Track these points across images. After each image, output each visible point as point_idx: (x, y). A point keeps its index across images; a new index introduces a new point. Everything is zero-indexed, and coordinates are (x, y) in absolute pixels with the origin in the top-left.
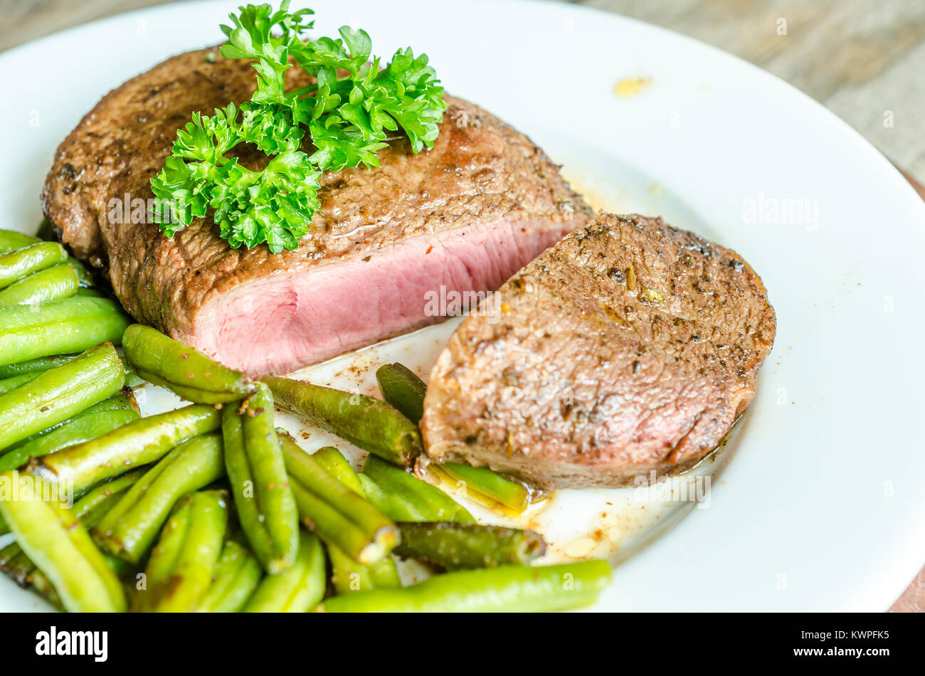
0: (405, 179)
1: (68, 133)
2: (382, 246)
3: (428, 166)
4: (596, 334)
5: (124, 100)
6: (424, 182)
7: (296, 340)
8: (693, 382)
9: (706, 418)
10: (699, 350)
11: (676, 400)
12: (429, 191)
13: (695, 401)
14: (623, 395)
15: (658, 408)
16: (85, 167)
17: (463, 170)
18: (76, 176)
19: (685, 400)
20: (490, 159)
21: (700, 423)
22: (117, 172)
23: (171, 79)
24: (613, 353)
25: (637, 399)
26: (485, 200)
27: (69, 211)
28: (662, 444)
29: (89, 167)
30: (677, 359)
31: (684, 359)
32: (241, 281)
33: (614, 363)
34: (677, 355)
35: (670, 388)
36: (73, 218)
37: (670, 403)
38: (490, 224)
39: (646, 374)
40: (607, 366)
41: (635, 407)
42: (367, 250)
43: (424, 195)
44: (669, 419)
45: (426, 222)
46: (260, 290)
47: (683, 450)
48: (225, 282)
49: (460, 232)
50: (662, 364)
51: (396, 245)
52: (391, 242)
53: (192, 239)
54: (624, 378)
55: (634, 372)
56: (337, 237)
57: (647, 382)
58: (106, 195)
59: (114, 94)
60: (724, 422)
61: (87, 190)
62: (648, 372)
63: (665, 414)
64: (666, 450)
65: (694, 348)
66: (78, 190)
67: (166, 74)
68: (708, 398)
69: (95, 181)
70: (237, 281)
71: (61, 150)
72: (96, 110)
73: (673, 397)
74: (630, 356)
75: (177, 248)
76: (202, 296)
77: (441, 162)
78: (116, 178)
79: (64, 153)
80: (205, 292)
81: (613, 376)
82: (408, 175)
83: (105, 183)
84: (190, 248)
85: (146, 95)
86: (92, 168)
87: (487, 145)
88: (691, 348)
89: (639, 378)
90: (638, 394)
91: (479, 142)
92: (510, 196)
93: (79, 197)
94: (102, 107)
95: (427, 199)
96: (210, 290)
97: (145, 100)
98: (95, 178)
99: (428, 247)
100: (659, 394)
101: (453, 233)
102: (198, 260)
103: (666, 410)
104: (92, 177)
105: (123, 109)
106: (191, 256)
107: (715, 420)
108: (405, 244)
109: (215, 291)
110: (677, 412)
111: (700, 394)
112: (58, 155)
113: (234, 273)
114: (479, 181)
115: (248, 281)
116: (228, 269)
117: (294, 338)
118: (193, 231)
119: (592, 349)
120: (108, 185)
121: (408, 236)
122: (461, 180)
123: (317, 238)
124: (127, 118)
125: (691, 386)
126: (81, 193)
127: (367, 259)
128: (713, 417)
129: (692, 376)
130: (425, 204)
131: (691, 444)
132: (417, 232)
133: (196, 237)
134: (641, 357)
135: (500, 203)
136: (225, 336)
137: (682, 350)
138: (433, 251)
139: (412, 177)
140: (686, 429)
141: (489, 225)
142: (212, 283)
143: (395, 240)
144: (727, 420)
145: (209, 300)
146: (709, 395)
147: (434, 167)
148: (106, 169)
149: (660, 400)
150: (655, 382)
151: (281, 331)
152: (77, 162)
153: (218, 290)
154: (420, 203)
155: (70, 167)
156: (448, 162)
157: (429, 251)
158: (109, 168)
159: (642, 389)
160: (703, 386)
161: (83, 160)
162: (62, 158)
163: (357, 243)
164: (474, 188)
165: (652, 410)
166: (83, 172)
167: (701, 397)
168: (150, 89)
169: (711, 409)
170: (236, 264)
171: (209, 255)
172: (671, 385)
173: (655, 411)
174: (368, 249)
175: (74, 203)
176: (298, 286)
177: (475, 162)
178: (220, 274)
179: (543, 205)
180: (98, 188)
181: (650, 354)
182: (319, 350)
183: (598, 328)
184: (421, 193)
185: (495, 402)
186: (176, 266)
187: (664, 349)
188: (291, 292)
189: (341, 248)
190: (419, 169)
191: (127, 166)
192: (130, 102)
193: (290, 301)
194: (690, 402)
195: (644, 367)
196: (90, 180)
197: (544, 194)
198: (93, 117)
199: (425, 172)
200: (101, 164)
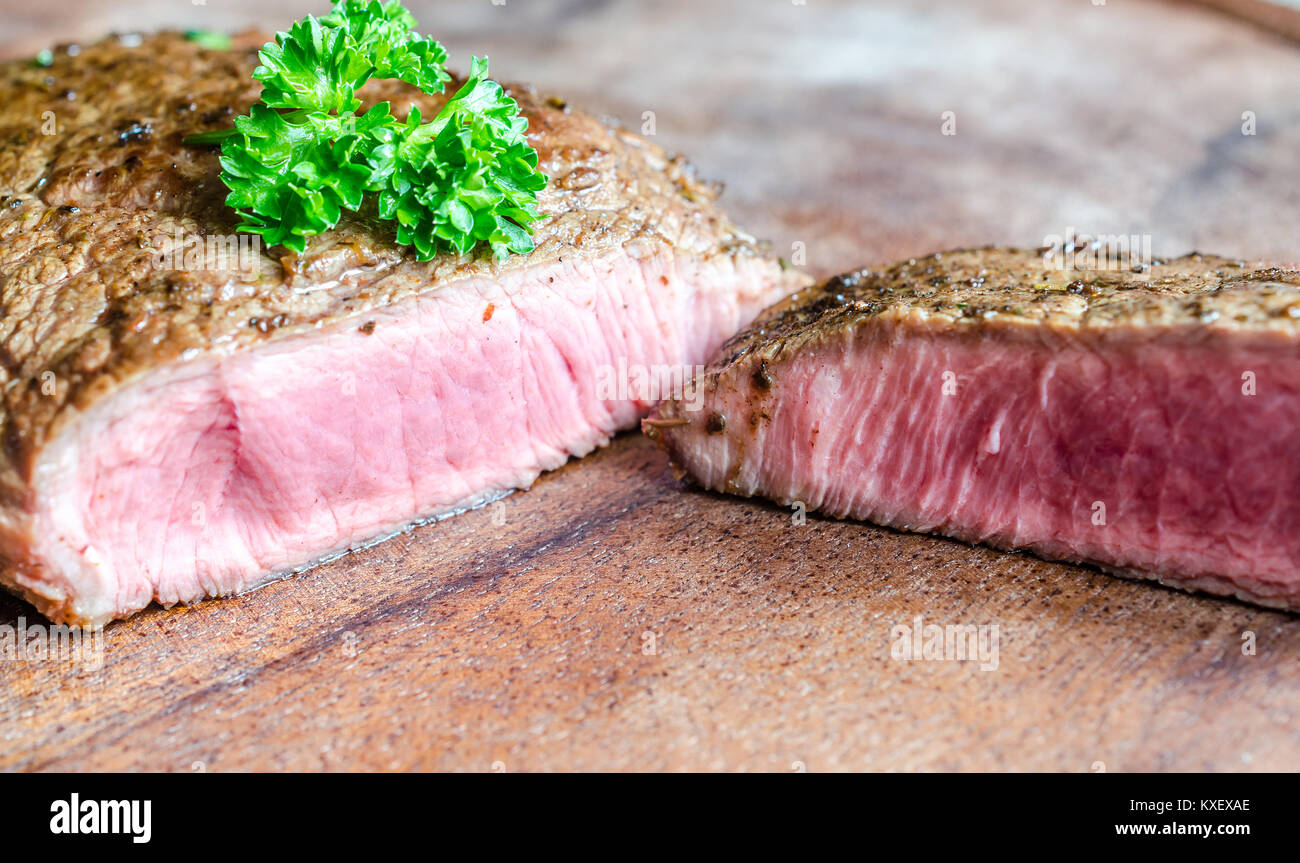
2: (395, 300)
7: (251, 518)
20: (587, 154)
26: (586, 219)
32: (118, 379)
38: (600, 261)
42: (365, 311)
46: (160, 398)
48: (87, 389)
49: (545, 274)
51: (423, 301)
52: (412, 292)
56: (305, 291)
70: (111, 383)
76: (44, 425)
80: (50, 416)
87: (579, 134)
91: (562, 129)
92: (633, 215)
96: (60, 412)
99: (485, 305)
101: (532, 277)
102: (33, 361)
108: (441, 297)
109: (70, 409)
113: (104, 369)
114: (570, 185)
115: (133, 377)
116: (91, 364)
117: (247, 512)
121: (443, 282)
123: (265, 294)
127: (368, 328)
132: (460, 273)
135: (615, 224)
136: (105, 508)
138: (496, 314)
141: (598, 262)
142: (62, 398)
143: (418, 290)
145: (59, 428)
151: (220, 499)
153: (76, 407)
157: (487, 316)
163: (345, 300)
164: (561, 199)
170: (106, 353)
174: (368, 307)
176: (236, 387)
177: (560, 158)
178: (77, 378)
179: (698, 239)
188: (223, 400)
189: (314, 310)
193: (225, 420)
197: (698, 222)
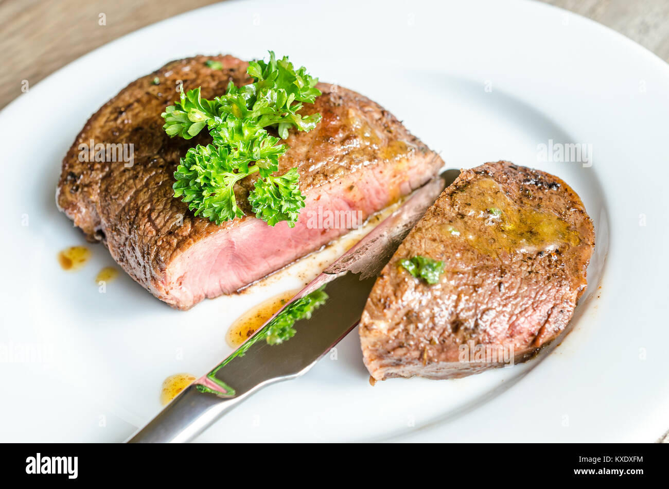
0: (296, 152)
1: (68, 149)
3: (311, 140)
4: (470, 268)
5: (102, 120)
6: (309, 152)
8: (543, 288)
9: (555, 311)
10: (544, 262)
11: (533, 304)
12: (313, 157)
13: (546, 302)
14: (495, 309)
15: (520, 312)
16: (83, 173)
17: (334, 139)
18: (77, 180)
19: (539, 302)
21: (551, 316)
22: (104, 174)
23: (131, 101)
24: (483, 281)
25: (504, 309)
27: (76, 205)
28: (528, 335)
29: (85, 172)
30: (530, 272)
31: (535, 271)
32: (194, 241)
33: (484, 287)
34: (529, 269)
35: (527, 297)
36: (79, 209)
37: (528, 307)
39: (509, 290)
40: (480, 291)
41: (504, 316)
43: (310, 161)
44: (529, 318)
45: (314, 180)
46: (208, 244)
47: (543, 336)
48: (184, 243)
50: (519, 279)
53: (159, 216)
54: (494, 296)
55: (500, 291)
57: (511, 295)
58: (99, 191)
59: (95, 117)
60: (568, 311)
61: (86, 189)
62: (510, 288)
63: (526, 315)
64: (531, 338)
65: (540, 261)
66: (80, 190)
67: (127, 98)
68: (555, 296)
69: (90, 182)
70: (192, 242)
71: (65, 162)
72: (85, 130)
73: (530, 302)
74: (495, 280)
75: (149, 223)
76: (170, 254)
77: (319, 135)
78: (103, 179)
79: (67, 165)
80: (171, 252)
81: (486, 296)
82: (297, 148)
83: (97, 183)
84: (158, 221)
85: (115, 115)
86: (87, 173)
88: (538, 262)
89: (504, 294)
90: (505, 305)
93: (81, 195)
94: (88, 128)
95: (313, 164)
96: (175, 250)
97: (116, 119)
98: (90, 180)
100: (520, 302)
102: (164, 230)
103: (527, 313)
104: (88, 179)
105: (102, 127)
106: (159, 227)
107: (562, 311)
109: (178, 250)
110: (535, 312)
111: (549, 296)
112: (64, 166)
113: (190, 236)
115: (200, 241)
116: (185, 233)
117: (237, 267)
118: (158, 209)
119: (467, 281)
120: (99, 185)
122: (334, 146)
124: (105, 134)
125: (542, 291)
126: (82, 192)
128: (560, 310)
129: (541, 284)
130: (312, 167)
131: (548, 332)
132: (309, 187)
133: (161, 214)
134: (503, 278)
137: (533, 264)
139: (300, 150)
140: (542, 322)
142: (175, 244)
144: (571, 309)
145: (175, 257)
146: (555, 295)
147: (314, 139)
148: (96, 173)
149: (521, 306)
150: (515, 294)
151: (227, 265)
152: (77, 170)
153: (180, 250)
154: (309, 167)
155: (72, 174)
156: (323, 134)
157: (318, 199)
158: (98, 172)
159: (507, 301)
160: (550, 289)
161: (80, 168)
162: (67, 168)
164: (343, 149)
165: (517, 315)
166: (82, 177)
167: (550, 297)
168: (118, 110)
169: (557, 304)
170: (189, 230)
171: (171, 226)
172: (527, 294)
173: (519, 315)
175: (79, 198)
176: (233, 237)
177: (342, 131)
178: (181, 238)
180: (93, 187)
181: (509, 274)
182: (255, 273)
183: (470, 264)
184: (308, 159)
185: (406, 336)
186: (150, 235)
187: (519, 267)
188: (230, 241)
190: (304, 142)
191: (110, 169)
192: (106, 122)
193: (230, 246)
194: (543, 303)
195: (506, 285)
196: (87, 182)
198: (83, 135)
199: (309, 145)
200: (93, 170)
